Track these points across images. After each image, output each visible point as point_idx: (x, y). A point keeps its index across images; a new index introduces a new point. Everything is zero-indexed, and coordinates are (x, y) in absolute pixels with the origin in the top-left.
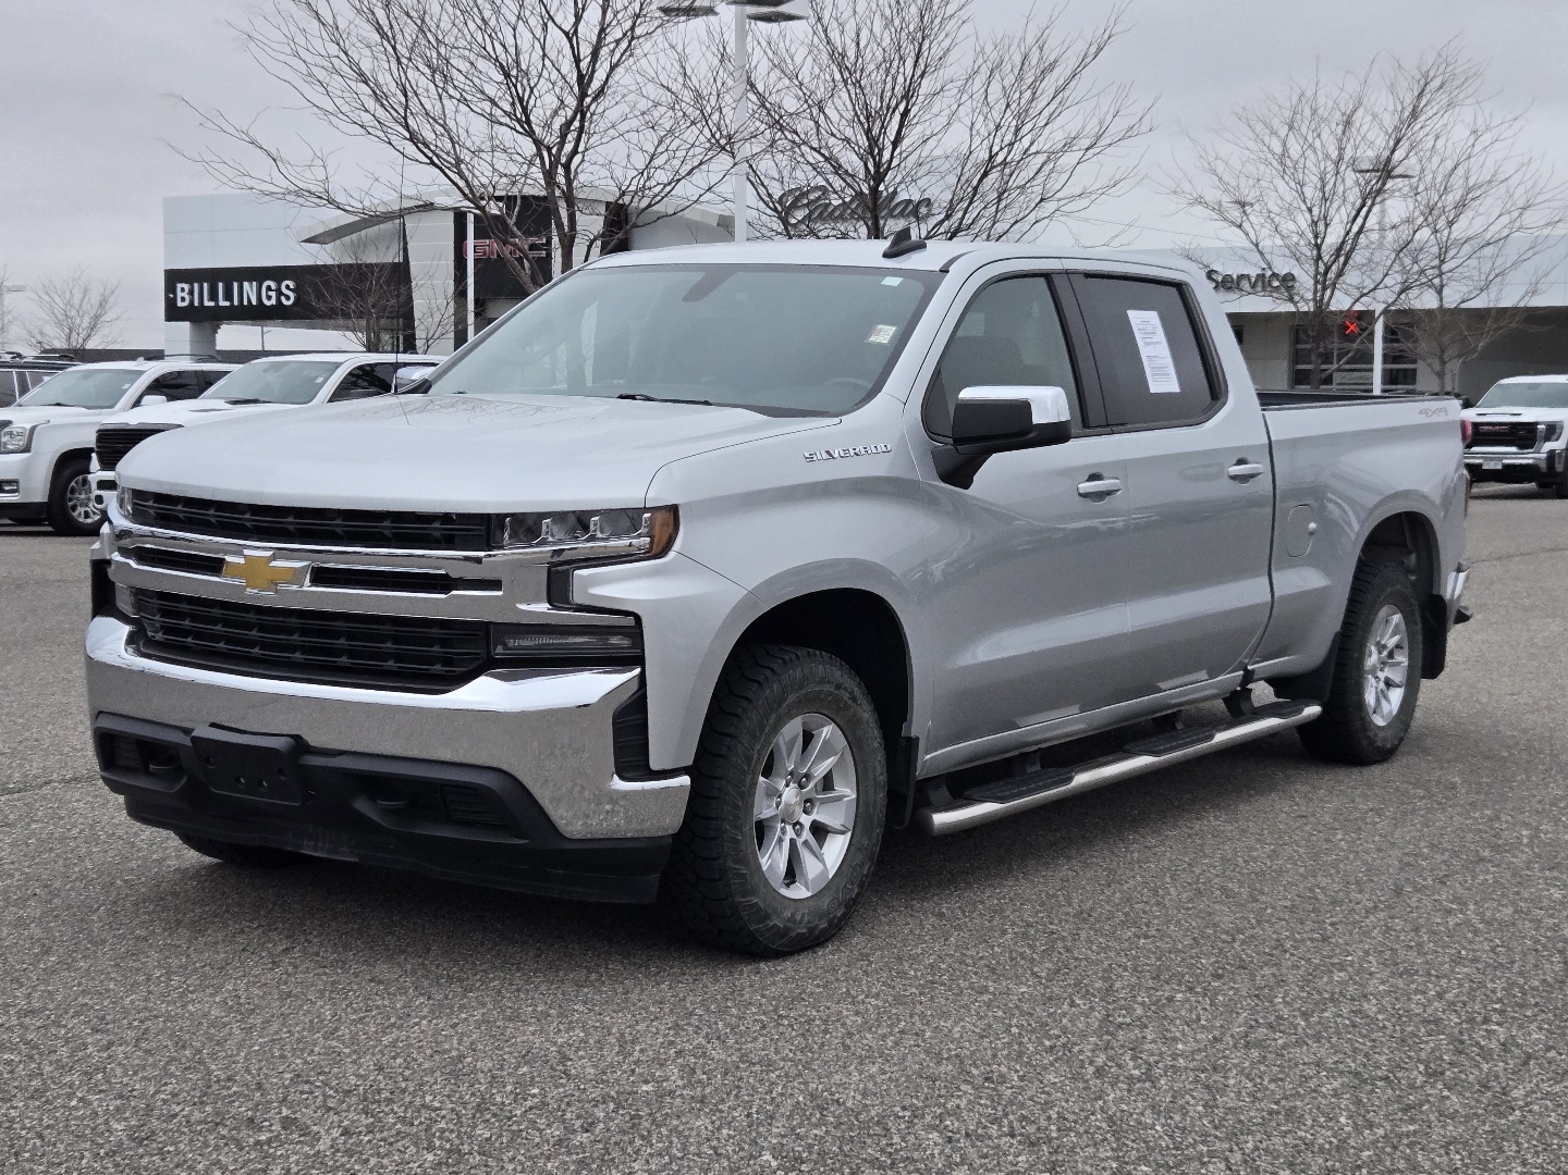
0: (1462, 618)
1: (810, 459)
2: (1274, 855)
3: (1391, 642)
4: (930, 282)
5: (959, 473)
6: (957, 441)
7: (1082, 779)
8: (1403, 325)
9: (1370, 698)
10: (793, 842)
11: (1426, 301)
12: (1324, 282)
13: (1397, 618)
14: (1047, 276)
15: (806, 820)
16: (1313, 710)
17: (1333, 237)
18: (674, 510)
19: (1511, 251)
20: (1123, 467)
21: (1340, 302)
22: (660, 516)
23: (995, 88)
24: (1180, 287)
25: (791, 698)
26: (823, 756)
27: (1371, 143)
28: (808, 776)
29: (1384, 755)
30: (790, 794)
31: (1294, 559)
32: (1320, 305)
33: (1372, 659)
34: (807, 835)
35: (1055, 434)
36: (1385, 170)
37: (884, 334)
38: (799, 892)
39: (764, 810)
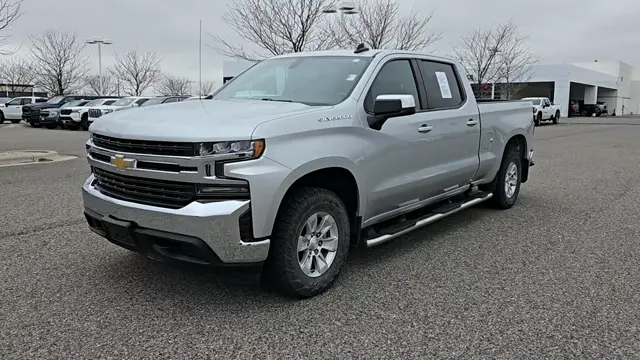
0: (532, 164)
1: (320, 121)
2: (480, 247)
3: (512, 173)
4: (369, 61)
5: (376, 125)
6: (376, 114)
7: (419, 223)
8: (498, 86)
9: (506, 190)
10: (314, 257)
11: (504, 81)
12: (481, 76)
13: (514, 166)
14: (409, 60)
15: (319, 248)
16: (490, 195)
17: (483, 66)
18: (263, 140)
19: (524, 69)
20: (434, 122)
21: (484, 81)
22: (257, 143)
23: (404, 29)
24: (452, 65)
25: (312, 207)
26: (325, 225)
27: (492, 44)
28: (320, 233)
29: (510, 206)
30: (313, 240)
31: (486, 149)
32: (480, 82)
33: (507, 179)
34: (319, 253)
35: (410, 111)
36: (496, 50)
37: (352, 78)
38: (316, 274)
39: (302, 247)
